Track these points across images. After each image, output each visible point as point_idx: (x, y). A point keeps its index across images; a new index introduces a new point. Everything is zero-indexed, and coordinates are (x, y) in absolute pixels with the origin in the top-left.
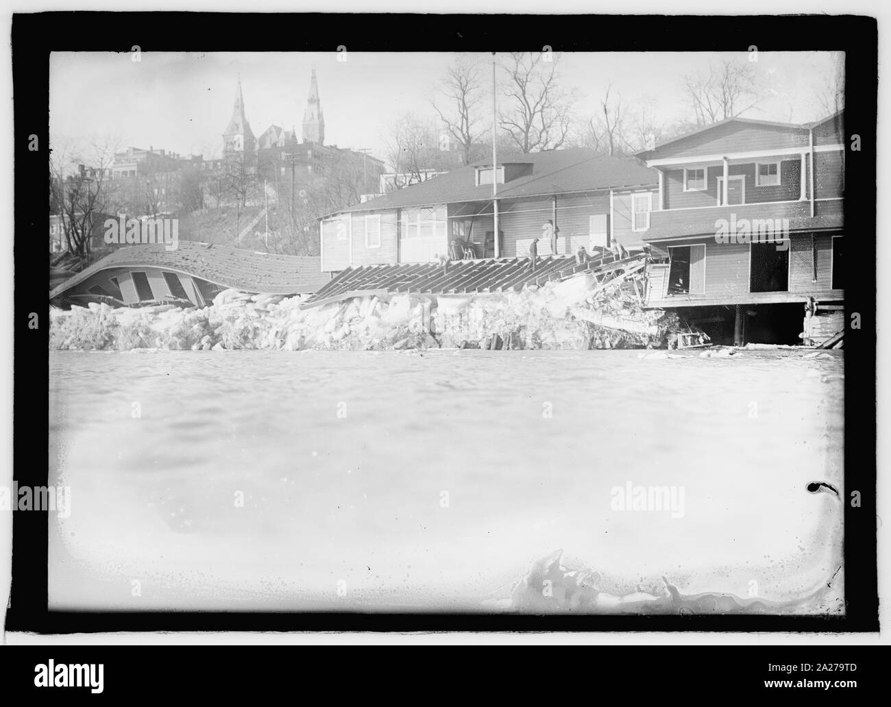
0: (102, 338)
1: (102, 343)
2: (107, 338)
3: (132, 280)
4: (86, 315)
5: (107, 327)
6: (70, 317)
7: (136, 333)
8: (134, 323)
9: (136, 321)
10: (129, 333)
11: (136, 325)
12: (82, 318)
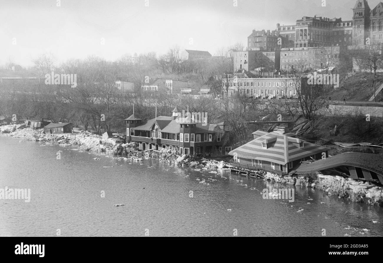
0: (344, 194)
1: (344, 196)
2: (346, 194)
3: (355, 170)
4: (335, 181)
5: (346, 189)
6: (327, 179)
7: (359, 196)
8: (359, 192)
9: (359, 191)
10: (357, 196)
11: (360, 193)
12: (334, 182)
